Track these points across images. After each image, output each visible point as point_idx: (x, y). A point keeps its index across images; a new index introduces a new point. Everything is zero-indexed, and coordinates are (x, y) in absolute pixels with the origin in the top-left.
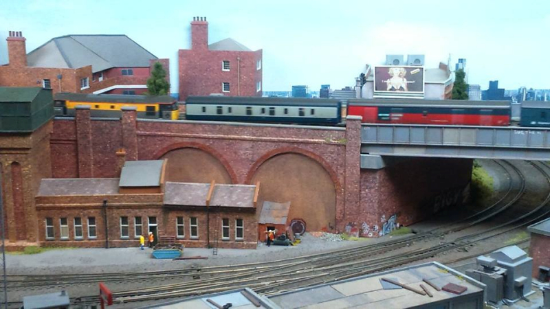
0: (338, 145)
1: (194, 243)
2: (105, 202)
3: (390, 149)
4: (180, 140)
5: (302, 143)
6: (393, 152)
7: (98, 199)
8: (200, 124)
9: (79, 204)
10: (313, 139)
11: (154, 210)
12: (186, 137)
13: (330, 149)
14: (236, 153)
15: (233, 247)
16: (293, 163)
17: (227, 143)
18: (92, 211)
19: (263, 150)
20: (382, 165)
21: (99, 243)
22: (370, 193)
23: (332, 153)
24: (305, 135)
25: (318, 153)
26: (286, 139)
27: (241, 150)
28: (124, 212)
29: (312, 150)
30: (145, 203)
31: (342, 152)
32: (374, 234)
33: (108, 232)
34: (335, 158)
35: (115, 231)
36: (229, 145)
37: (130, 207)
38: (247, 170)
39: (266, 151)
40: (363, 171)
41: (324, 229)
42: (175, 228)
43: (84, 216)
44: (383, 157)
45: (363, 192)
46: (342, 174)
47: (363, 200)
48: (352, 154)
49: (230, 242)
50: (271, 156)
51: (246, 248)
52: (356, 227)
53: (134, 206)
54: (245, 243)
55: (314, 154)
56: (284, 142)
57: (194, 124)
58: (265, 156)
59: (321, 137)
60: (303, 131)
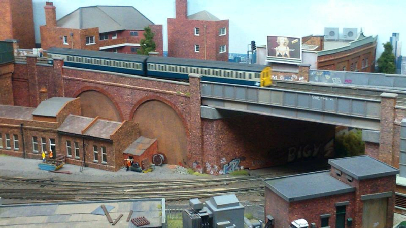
0: (186, 97)
1: (77, 162)
2: (22, 125)
3: (222, 103)
4: (88, 84)
5: (162, 93)
6: (224, 107)
7: (17, 122)
8: (100, 73)
9: (7, 125)
10: (169, 90)
11: (53, 134)
12: (92, 82)
13: (181, 99)
14: (122, 97)
15: (101, 168)
16: (158, 108)
17: (116, 89)
18: (16, 130)
19: (139, 97)
20: (217, 116)
21: (20, 154)
22: (210, 138)
23: (182, 103)
24: (163, 87)
25: (173, 102)
26: (152, 89)
27: (125, 95)
28: (34, 133)
29: (169, 99)
30: (46, 129)
31: (188, 102)
32: (214, 172)
33: (25, 147)
34: (184, 107)
35: (29, 146)
36: (117, 90)
37: (37, 130)
38: (129, 111)
39: (140, 97)
40: (203, 119)
41: (180, 164)
42: (66, 149)
43: (11, 133)
44: (218, 110)
45: (205, 137)
46: (189, 120)
47: (205, 144)
48: (194, 105)
49: (98, 164)
50: (143, 101)
51: (108, 170)
52: (200, 165)
53: (40, 129)
54: (108, 166)
55: (170, 103)
56: (151, 91)
57: (96, 73)
58: (141, 101)
59: (174, 90)
60: (162, 83)
